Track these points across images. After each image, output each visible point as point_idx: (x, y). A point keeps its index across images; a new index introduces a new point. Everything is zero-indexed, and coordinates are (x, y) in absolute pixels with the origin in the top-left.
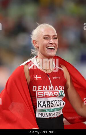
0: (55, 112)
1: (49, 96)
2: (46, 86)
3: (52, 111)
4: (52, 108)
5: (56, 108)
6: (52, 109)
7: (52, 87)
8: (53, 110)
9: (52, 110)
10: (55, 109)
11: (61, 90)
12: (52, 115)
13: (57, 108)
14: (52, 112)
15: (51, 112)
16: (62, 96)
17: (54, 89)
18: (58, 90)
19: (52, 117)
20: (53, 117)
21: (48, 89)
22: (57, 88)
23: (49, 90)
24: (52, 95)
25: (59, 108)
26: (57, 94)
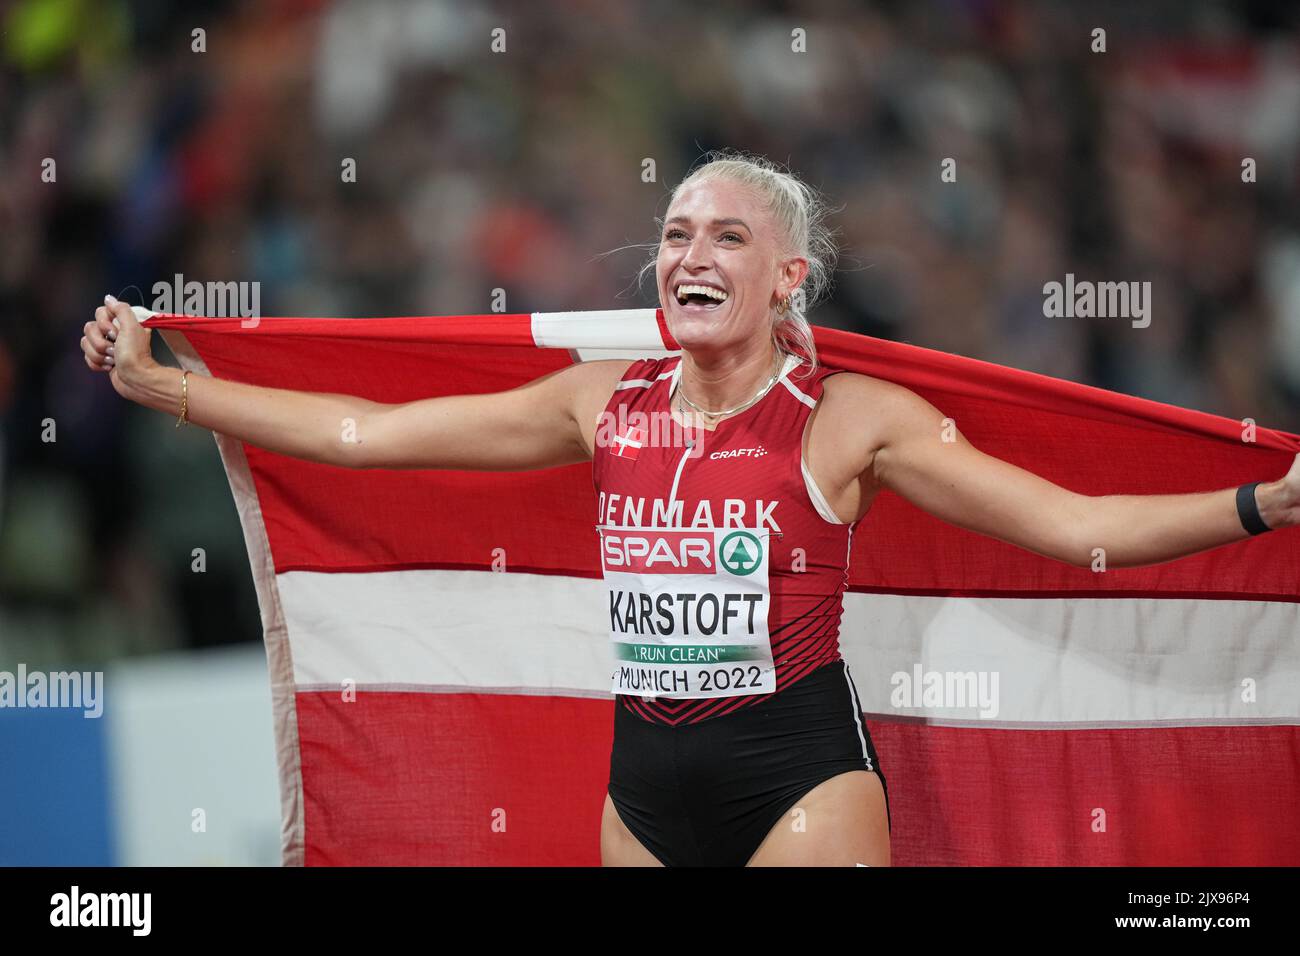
0: (693, 670)
1: (649, 564)
3: (668, 661)
4: (668, 640)
5: (697, 648)
6: (668, 648)
7: (677, 506)
8: (671, 655)
9: (667, 654)
10: (686, 648)
11: (733, 524)
12: (668, 681)
13: (705, 648)
14: (670, 667)
15: (661, 661)
16: (747, 566)
17: (687, 522)
18: (711, 528)
19: (672, 695)
20: (680, 694)
21: (646, 521)
22: (703, 516)
23: (654, 528)
24: (670, 557)
25: (713, 648)
26: (703, 555)
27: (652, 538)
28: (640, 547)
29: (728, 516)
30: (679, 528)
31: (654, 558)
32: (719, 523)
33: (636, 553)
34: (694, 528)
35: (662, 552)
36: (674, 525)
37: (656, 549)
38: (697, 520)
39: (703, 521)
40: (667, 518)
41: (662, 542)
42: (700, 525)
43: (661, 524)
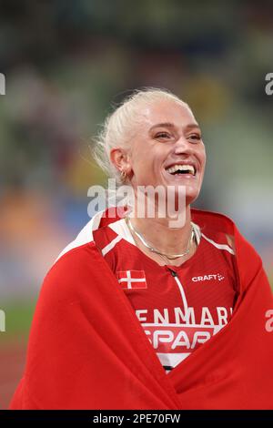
1: (173, 347)
2: (166, 311)
7: (190, 311)
17: (198, 322)
22: (207, 317)
23: (178, 324)
24: (187, 343)
27: (176, 331)
28: (167, 336)
29: (220, 317)
30: (194, 325)
31: (177, 343)
32: (216, 323)
33: (163, 340)
34: (202, 325)
35: (182, 340)
36: (191, 323)
37: (179, 338)
38: (203, 320)
39: (207, 320)
40: (186, 318)
41: (182, 334)
42: (206, 323)
43: (182, 322)
